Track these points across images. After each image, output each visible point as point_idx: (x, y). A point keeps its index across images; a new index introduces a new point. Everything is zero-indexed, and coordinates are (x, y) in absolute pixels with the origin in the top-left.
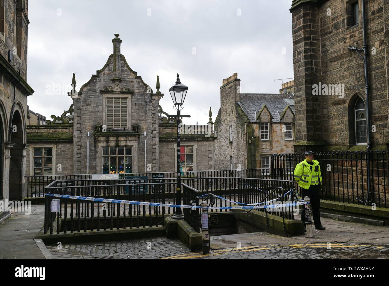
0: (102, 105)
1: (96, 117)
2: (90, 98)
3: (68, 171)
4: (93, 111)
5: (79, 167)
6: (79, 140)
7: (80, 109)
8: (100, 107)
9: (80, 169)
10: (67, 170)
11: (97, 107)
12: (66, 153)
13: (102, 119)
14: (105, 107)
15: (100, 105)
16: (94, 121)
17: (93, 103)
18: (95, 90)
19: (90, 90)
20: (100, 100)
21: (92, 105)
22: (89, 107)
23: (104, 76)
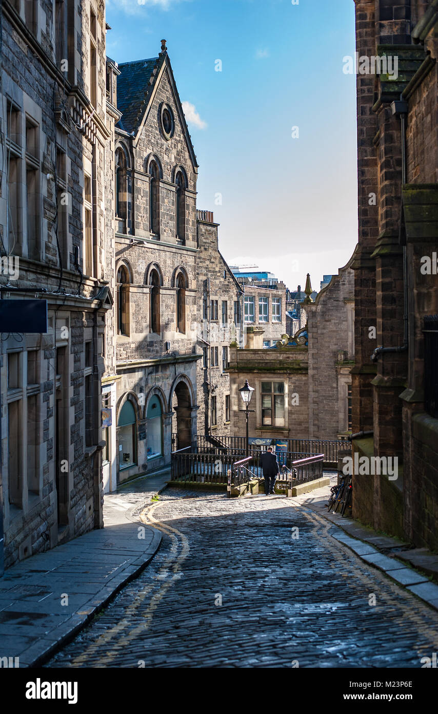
0: (347, 321)
1: (338, 339)
2: (329, 310)
3: (304, 416)
4: (335, 329)
5: (316, 412)
6: (315, 372)
7: (316, 327)
8: (344, 323)
9: (318, 415)
10: (303, 414)
11: (339, 324)
12: (302, 389)
13: (347, 342)
14: (350, 323)
15: (344, 321)
16: (335, 345)
17: (334, 318)
18: (338, 298)
19: (330, 298)
20: (345, 312)
21: (333, 321)
22: (328, 323)
23: (349, 276)
